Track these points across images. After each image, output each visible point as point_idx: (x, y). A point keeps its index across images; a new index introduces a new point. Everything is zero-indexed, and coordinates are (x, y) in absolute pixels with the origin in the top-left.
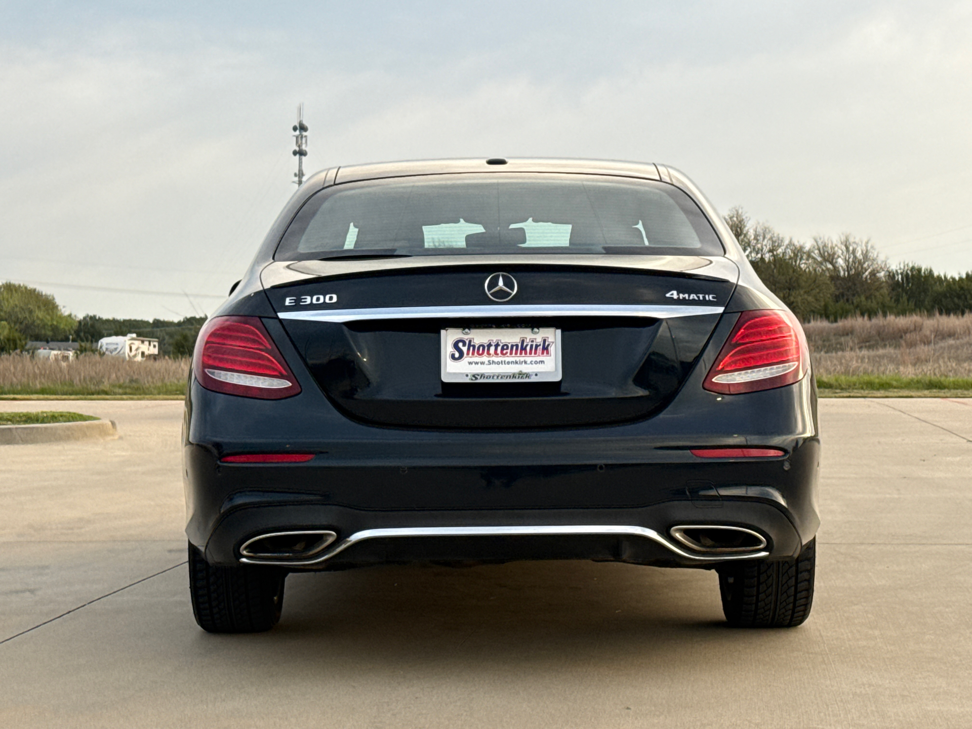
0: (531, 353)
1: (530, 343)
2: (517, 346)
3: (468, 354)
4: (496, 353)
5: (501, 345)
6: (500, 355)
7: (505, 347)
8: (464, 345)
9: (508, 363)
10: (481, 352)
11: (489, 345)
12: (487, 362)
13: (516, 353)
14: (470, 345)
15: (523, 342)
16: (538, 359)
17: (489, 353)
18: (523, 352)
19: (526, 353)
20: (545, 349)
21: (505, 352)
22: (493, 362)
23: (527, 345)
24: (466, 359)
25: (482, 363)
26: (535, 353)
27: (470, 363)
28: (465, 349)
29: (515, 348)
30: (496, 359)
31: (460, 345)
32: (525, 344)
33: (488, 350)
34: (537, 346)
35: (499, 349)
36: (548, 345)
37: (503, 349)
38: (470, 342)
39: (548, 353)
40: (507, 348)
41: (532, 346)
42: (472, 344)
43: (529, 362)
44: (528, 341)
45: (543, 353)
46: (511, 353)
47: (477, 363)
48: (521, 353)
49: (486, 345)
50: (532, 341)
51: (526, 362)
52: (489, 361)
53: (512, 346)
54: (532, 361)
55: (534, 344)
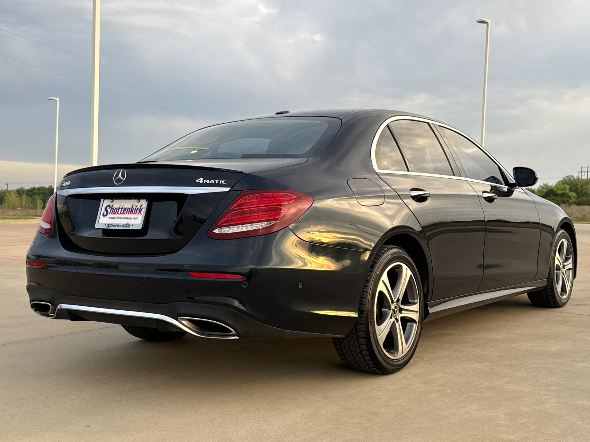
1: (135, 208)
3: (110, 213)
5: (124, 208)
6: (122, 214)
8: (110, 208)
9: (124, 218)
10: (115, 212)
11: (119, 209)
12: (116, 218)
14: (112, 209)
15: (133, 206)
17: (118, 213)
18: (131, 212)
19: (132, 214)
20: (140, 211)
22: (119, 217)
24: (109, 216)
25: (114, 218)
27: (109, 218)
28: (109, 210)
29: (129, 210)
30: (120, 216)
31: (108, 208)
33: (118, 211)
34: (137, 209)
35: (123, 210)
36: (142, 209)
38: (112, 206)
39: (140, 214)
40: (125, 211)
41: (136, 209)
46: (126, 214)
47: (112, 218)
49: (118, 208)
50: (136, 207)
53: (128, 209)
54: (133, 218)
55: (137, 208)
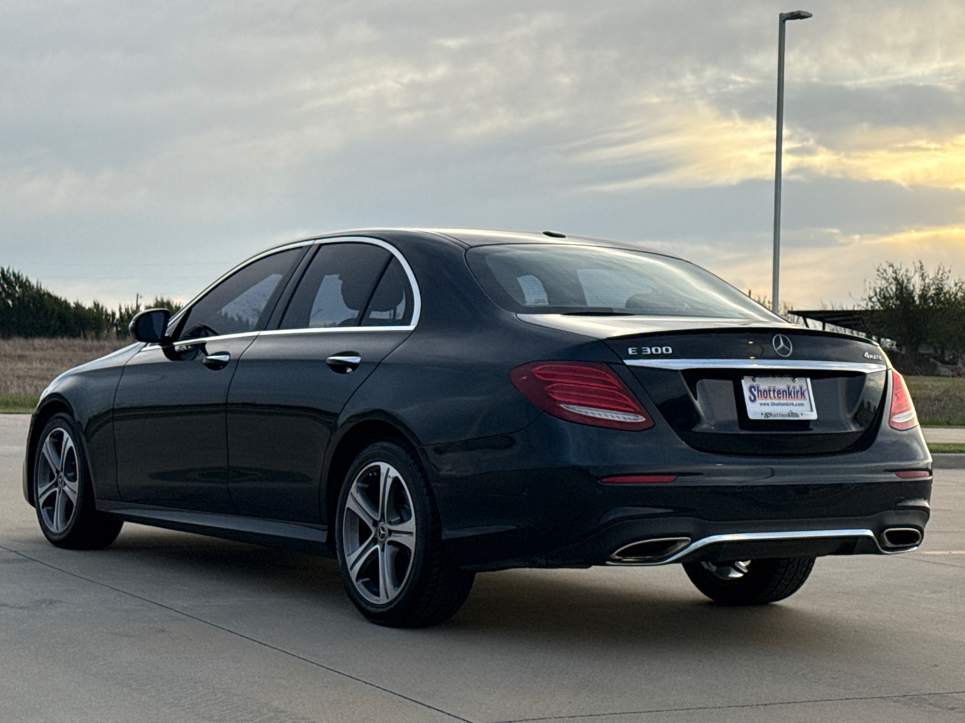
0: (795, 397)
1: (793, 390)
2: (786, 391)
3: (758, 397)
4: (775, 397)
5: (777, 390)
6: (777, 398)
7: (779, 392)
8: (755, 390)
9: (783, 405)
10: (765, 395)
12: (770, 404)
13: (786, 397)
15: (788, 388)
16: (800, 402)
17: (770, 397)
19: (792, 397)
20: (803, 394)
21: (779, 396)
22: (774, 403)
23: (791, 391)
24: (759, 401)
25: (768, 404)
26: (797, 397)
27: (761, 404)
28: (756, 393)
29: (785, 393)
30: (775, 401)
31: (753, 390)
32: (790, 390)
33: (770, 394)
34: (798, 392)
35: (776, 393)
36: (804, 391)
37: (778, 394)
38: (758, 387)
39: (804, 398)
40: (780, 394)
41: (794, 392)
42: (759, 389)
43: (794, 404)
44: (791, 387)
45: (802, 398)
46: (783, 397)
47: (765, 404)
48: (789, 397)
49: (767, 390)
50: (794, 388)
51: (793, 404)
52: (772, 403)
53: (783, 391)
54: (796, 404)
55: (795, 390)
